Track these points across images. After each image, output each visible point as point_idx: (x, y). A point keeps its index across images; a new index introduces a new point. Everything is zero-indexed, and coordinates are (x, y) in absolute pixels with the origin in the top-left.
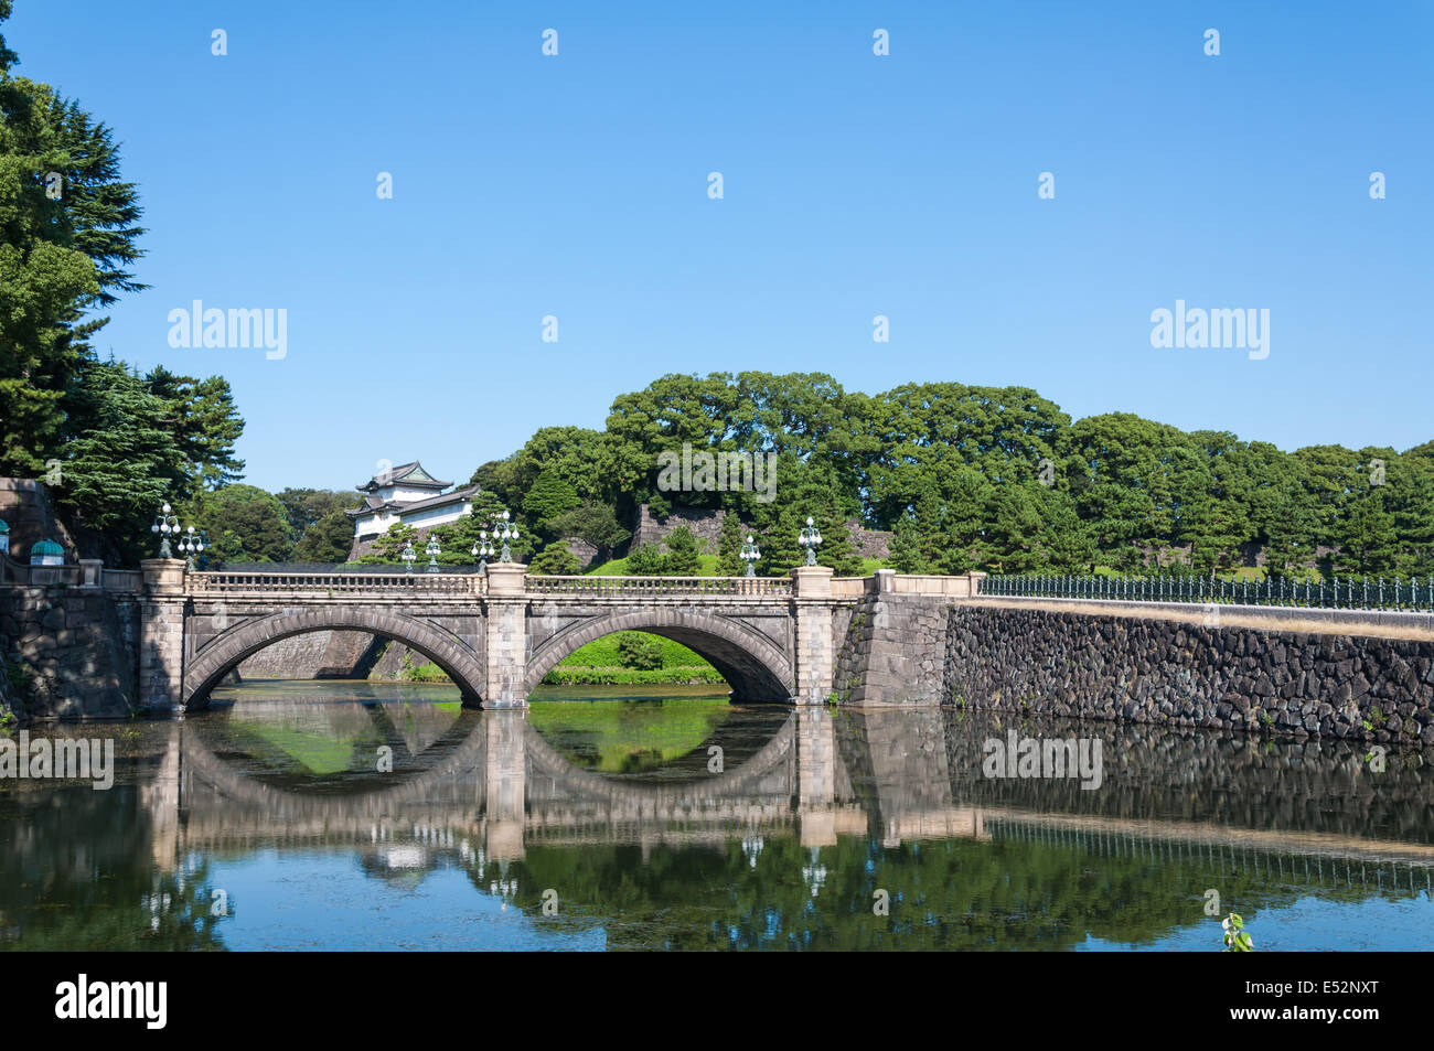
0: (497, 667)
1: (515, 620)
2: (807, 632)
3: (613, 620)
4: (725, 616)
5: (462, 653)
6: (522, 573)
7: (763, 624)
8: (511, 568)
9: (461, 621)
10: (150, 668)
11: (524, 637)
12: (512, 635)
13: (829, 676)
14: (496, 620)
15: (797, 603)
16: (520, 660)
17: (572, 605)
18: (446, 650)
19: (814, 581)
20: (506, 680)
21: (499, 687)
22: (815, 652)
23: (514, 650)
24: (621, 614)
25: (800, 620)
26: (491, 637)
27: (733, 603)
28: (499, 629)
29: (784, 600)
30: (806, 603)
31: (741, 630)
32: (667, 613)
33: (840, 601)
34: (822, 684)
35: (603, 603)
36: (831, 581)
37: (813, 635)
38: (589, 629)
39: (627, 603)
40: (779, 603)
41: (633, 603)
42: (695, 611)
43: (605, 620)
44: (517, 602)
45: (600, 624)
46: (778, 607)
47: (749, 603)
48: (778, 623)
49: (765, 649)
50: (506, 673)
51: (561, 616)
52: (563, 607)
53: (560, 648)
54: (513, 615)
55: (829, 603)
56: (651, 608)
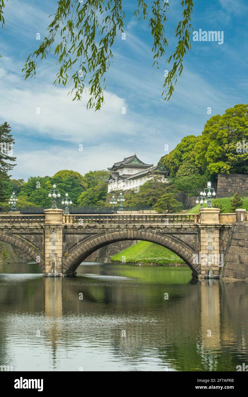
0: (49, 257)
1: (57, 236)
2: (205, 242)
3: (107, 236)
4: (163, 234)
5: (35, 251)
6: (60, 214)
7: (183, 238)
8: (55, 211)
9: (34, 236)
11: (61, 244)
12: (56, 243)
14: (49, 236)
15: (199, 227)
16: (60, 255)
17: (86, 228)
18: (28, 249)
19: (210, 215)
20: (54, 264)
21: (50, 267)
22: (210, 252)
23: (57, 250)
24: (110, 233)
25: (202, 235)
26: (46, 244)
27: (167, 227)
28: (50, 239)
29: (194, 225)
30: (205, 227)
31: (171, 240)
32: (133, 232)
33: (224, 226)
34: (214, 269)
35: (101, 227)
36: (219, 215)
37: (209, 243)
38: (94, 240)
39: (113, 227)
40: (191, 227)
41: (116, 227)
42: (148, 231)
43: (102, 235)
44: (58, 227)
45: (100, 237)
46: (191, 229)
47: (175, 227)
48: (192, 237)
49: (184, 250)
50: (53, 260)
51: (81, 234)
52: (82, 229)
53: (81, 249)
54: (57, 233)
55: (218, 227)
56: (125, 229)
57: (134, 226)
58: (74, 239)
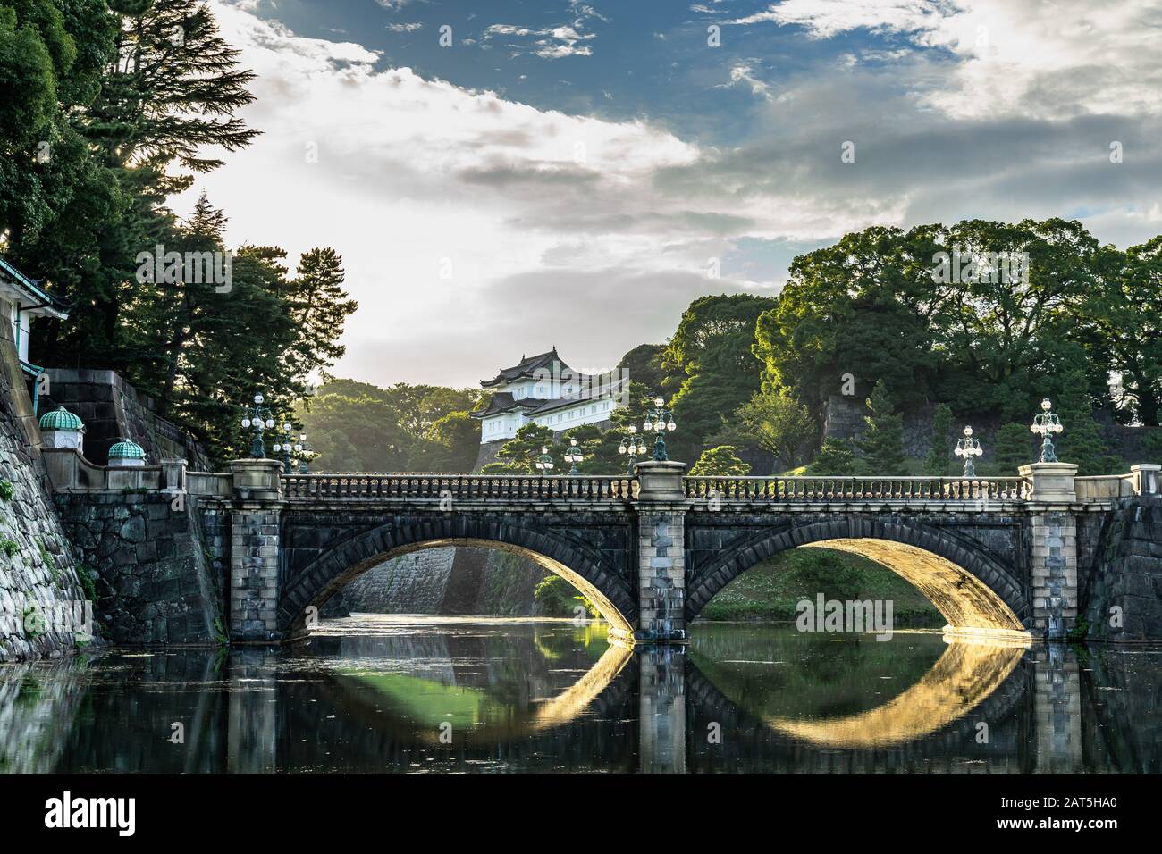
0: (650, 589)
1: (672, 534)
2: (1043, 547)
3: (795, 531)
4: (937, 526)
5: (607, 572)
6: (679, 474)
7: (988, 537)
8: (667, 466)
9: (605, 533)
10: (244, 588)
11: (683, 552)
12: (669, 551)
13: (1073, 604)
14: (649, 531)
15: (1031, 509)
16: (678, 578)
17: (742, 512)
19: (1054, 481)
20: (662, 605)
21: (654, 614)
22: (1054, 572)
23: (673, 568)
24: (804, 524)
25: (1035, 531)
26: (642, 552)
27: (948, 509)
28: (652, 541)
29: (1013, 506)
30: (1044, 509)
31: (956, 543)
32: (863, 524)
33: (1087, 507)
34: (1065, 614)
35: (781, 509)
36: (1075, 480)
37: (1053, 550)
38: (764, 542)
39: (812, 509)
40: (1007, 509)
41: (819, 509)
42: (899, 519)
43: (784, 530)
44: (674, 508)
45: (777, 536)
46: (1005, 514)
47: (967, 509)
48: (1006, 535)
49: (988, 568)
50: (661, 595)
51: (729, 526)
52: (731, 515)
53: (728, 566)
54: (670, 524)
55: (1074, 509)
56: (842, 515)
57: (867, 506)
58: (711, 540)
